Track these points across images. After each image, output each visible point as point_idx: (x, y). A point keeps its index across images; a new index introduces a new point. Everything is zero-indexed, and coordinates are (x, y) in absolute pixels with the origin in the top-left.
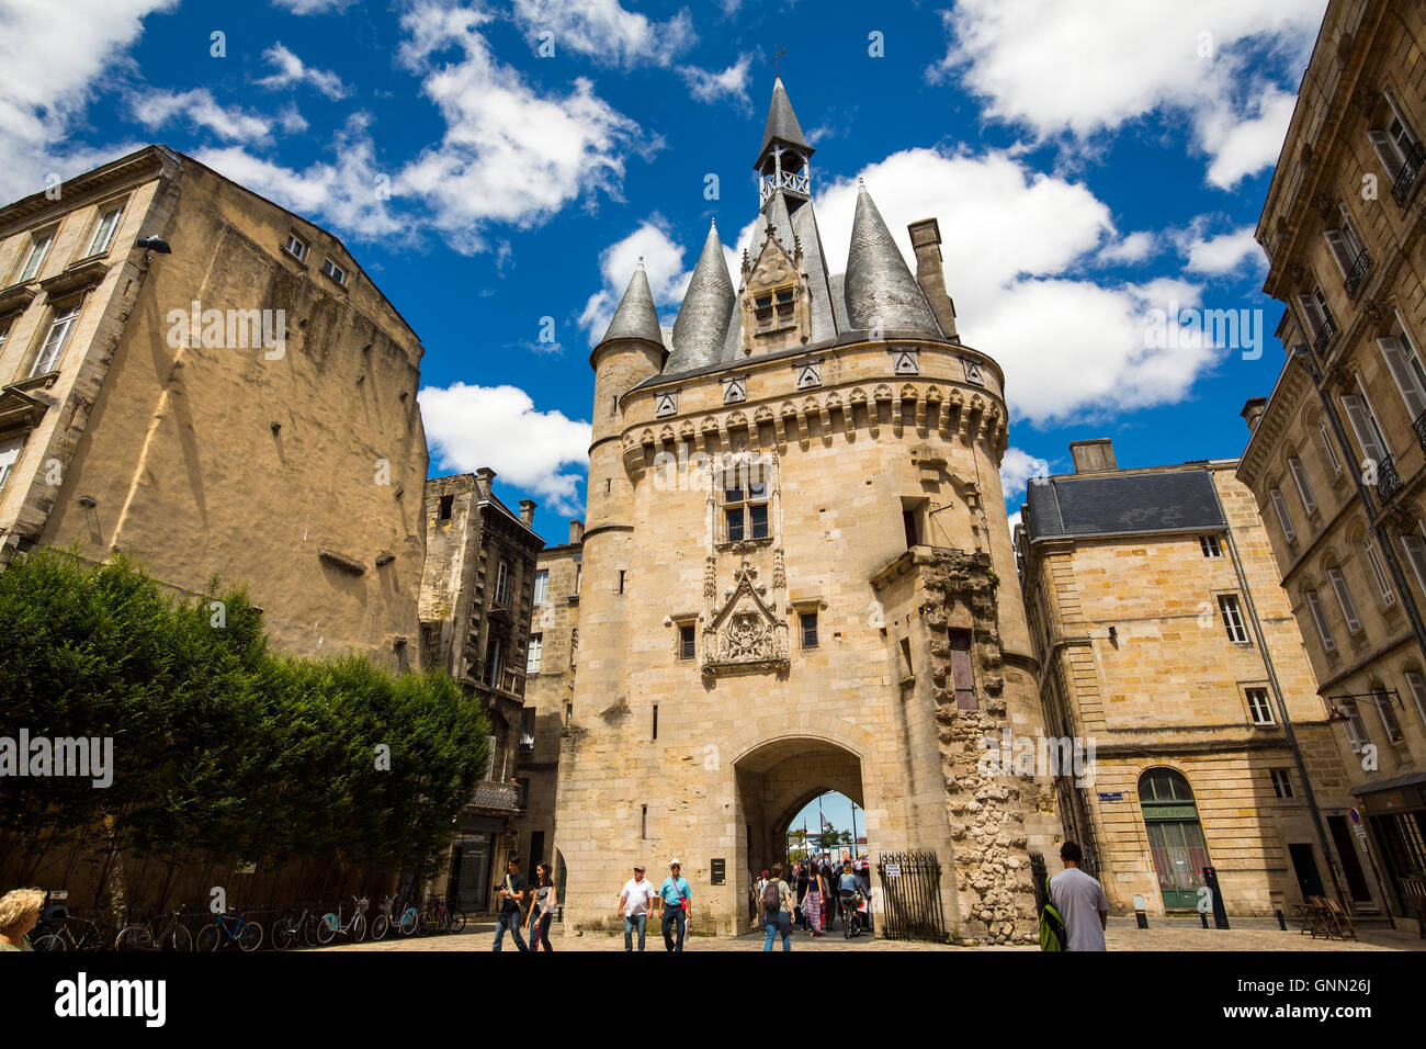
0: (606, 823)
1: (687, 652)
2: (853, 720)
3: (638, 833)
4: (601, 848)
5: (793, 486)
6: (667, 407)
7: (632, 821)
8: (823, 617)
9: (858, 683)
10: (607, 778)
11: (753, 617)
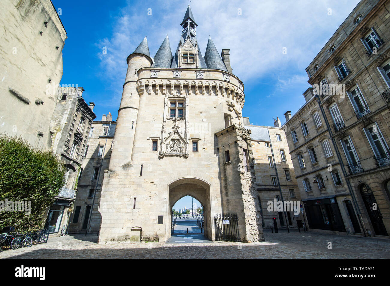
0: (120, 203)
1: (155, 149)
2: (208, 173)
3: (133, 207)
4: (117, 212)
5: (192, 105)
6: (155, 75)
7: (130, 203)
8: (200, 143)
9: (210, 163)
10: (121, 188)
11: (178, 140)
